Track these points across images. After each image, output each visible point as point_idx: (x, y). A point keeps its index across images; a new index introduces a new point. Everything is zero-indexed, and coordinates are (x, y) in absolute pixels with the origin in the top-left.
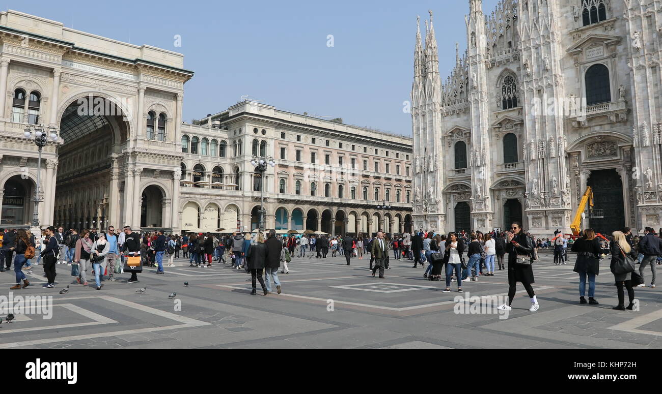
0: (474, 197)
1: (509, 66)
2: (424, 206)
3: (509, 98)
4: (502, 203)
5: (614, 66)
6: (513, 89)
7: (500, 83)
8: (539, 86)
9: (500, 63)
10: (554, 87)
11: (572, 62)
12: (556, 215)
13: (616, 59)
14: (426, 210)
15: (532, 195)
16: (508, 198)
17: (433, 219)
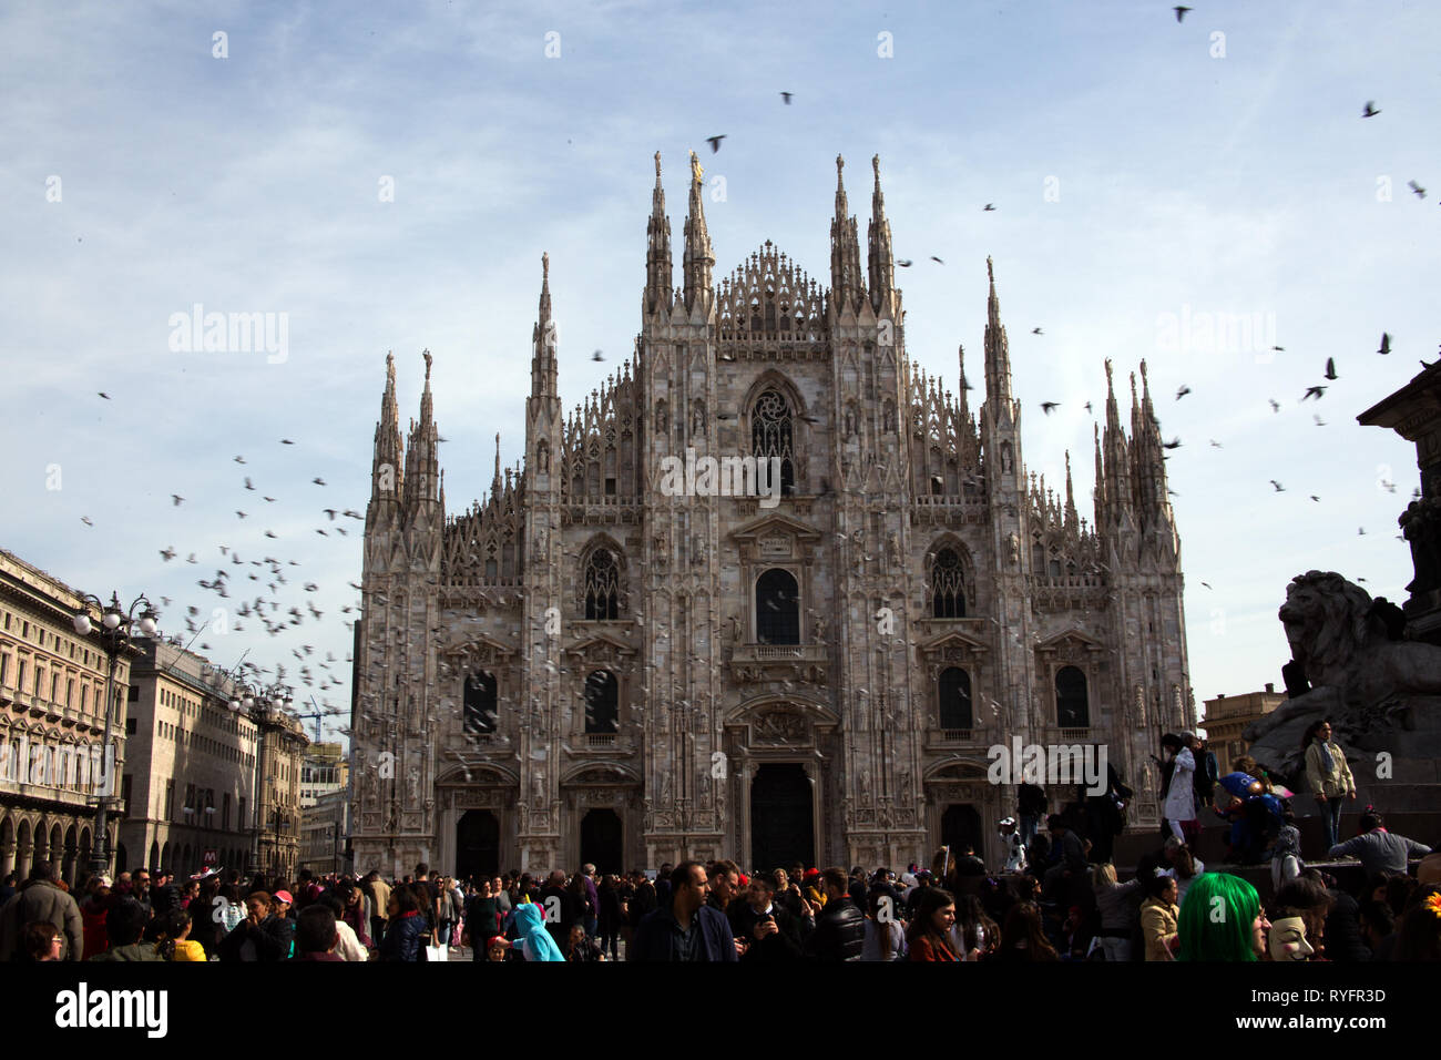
0: (526, 801)
1: (609, 529)
2: (389, 815)
3: (602, 595)
4: (578, 818)
5: (808, 579)
6: (610, 579)
7: (584, 561)
8: (683, 590)
9: (594, 520)
10: (711, 598)
11: (735, 555)
12: (704, 846)
13: (812, 568)
14: (393, 826)
15: (658, 803)
16: (593, 806)
17: (411, 848)
